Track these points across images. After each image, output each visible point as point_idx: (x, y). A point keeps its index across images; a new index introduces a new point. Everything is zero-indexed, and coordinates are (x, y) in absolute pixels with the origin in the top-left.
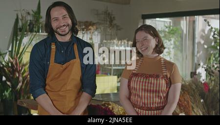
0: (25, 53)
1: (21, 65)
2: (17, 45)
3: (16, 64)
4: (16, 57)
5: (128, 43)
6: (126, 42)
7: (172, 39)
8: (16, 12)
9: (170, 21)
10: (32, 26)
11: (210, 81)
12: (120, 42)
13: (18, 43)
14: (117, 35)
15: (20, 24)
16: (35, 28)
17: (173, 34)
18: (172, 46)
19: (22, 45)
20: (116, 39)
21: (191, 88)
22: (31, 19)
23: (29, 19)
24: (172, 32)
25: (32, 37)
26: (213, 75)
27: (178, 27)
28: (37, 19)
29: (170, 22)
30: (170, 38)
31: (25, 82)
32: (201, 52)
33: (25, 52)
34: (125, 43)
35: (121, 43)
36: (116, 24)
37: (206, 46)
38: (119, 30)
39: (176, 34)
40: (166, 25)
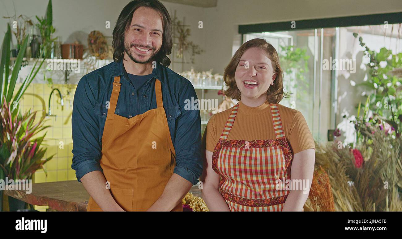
0: (25, 96)
1: (16, 118)
2: (9, 81)
3: (7, 117)
4: (6, 104)
5: (213, 78)
6: (211, 76)
7: (292, 69)
8: (8, 21)
9: (290, 37)
10: (36, 46)
11: (364, 147)
12: (199, 75)
13: (10, 77)
14: (193, 63)
15: (14, 42)
16: (42, 49)
17: (295, 60)
18: (293, 83)
19: (18, 80)
20: (192, 70)
21: (331, 160)
22: (35, 33)
23: (31, 33)
24: (292, 57)
25: (37, 67)
26: (371, 135)
27: (304, 48)
28: (46, 34)
29: (290, 39)
30: (290, 67)
31: (24, 150)
32: (345, 94)
33: (23, 93)
34: (207, 76)
35: (201, 77)
36: (191, 43)
37: (353, 83)
38: (198, 53)
39: (300, 62)
40: (283, 44)
